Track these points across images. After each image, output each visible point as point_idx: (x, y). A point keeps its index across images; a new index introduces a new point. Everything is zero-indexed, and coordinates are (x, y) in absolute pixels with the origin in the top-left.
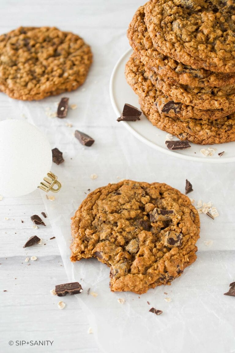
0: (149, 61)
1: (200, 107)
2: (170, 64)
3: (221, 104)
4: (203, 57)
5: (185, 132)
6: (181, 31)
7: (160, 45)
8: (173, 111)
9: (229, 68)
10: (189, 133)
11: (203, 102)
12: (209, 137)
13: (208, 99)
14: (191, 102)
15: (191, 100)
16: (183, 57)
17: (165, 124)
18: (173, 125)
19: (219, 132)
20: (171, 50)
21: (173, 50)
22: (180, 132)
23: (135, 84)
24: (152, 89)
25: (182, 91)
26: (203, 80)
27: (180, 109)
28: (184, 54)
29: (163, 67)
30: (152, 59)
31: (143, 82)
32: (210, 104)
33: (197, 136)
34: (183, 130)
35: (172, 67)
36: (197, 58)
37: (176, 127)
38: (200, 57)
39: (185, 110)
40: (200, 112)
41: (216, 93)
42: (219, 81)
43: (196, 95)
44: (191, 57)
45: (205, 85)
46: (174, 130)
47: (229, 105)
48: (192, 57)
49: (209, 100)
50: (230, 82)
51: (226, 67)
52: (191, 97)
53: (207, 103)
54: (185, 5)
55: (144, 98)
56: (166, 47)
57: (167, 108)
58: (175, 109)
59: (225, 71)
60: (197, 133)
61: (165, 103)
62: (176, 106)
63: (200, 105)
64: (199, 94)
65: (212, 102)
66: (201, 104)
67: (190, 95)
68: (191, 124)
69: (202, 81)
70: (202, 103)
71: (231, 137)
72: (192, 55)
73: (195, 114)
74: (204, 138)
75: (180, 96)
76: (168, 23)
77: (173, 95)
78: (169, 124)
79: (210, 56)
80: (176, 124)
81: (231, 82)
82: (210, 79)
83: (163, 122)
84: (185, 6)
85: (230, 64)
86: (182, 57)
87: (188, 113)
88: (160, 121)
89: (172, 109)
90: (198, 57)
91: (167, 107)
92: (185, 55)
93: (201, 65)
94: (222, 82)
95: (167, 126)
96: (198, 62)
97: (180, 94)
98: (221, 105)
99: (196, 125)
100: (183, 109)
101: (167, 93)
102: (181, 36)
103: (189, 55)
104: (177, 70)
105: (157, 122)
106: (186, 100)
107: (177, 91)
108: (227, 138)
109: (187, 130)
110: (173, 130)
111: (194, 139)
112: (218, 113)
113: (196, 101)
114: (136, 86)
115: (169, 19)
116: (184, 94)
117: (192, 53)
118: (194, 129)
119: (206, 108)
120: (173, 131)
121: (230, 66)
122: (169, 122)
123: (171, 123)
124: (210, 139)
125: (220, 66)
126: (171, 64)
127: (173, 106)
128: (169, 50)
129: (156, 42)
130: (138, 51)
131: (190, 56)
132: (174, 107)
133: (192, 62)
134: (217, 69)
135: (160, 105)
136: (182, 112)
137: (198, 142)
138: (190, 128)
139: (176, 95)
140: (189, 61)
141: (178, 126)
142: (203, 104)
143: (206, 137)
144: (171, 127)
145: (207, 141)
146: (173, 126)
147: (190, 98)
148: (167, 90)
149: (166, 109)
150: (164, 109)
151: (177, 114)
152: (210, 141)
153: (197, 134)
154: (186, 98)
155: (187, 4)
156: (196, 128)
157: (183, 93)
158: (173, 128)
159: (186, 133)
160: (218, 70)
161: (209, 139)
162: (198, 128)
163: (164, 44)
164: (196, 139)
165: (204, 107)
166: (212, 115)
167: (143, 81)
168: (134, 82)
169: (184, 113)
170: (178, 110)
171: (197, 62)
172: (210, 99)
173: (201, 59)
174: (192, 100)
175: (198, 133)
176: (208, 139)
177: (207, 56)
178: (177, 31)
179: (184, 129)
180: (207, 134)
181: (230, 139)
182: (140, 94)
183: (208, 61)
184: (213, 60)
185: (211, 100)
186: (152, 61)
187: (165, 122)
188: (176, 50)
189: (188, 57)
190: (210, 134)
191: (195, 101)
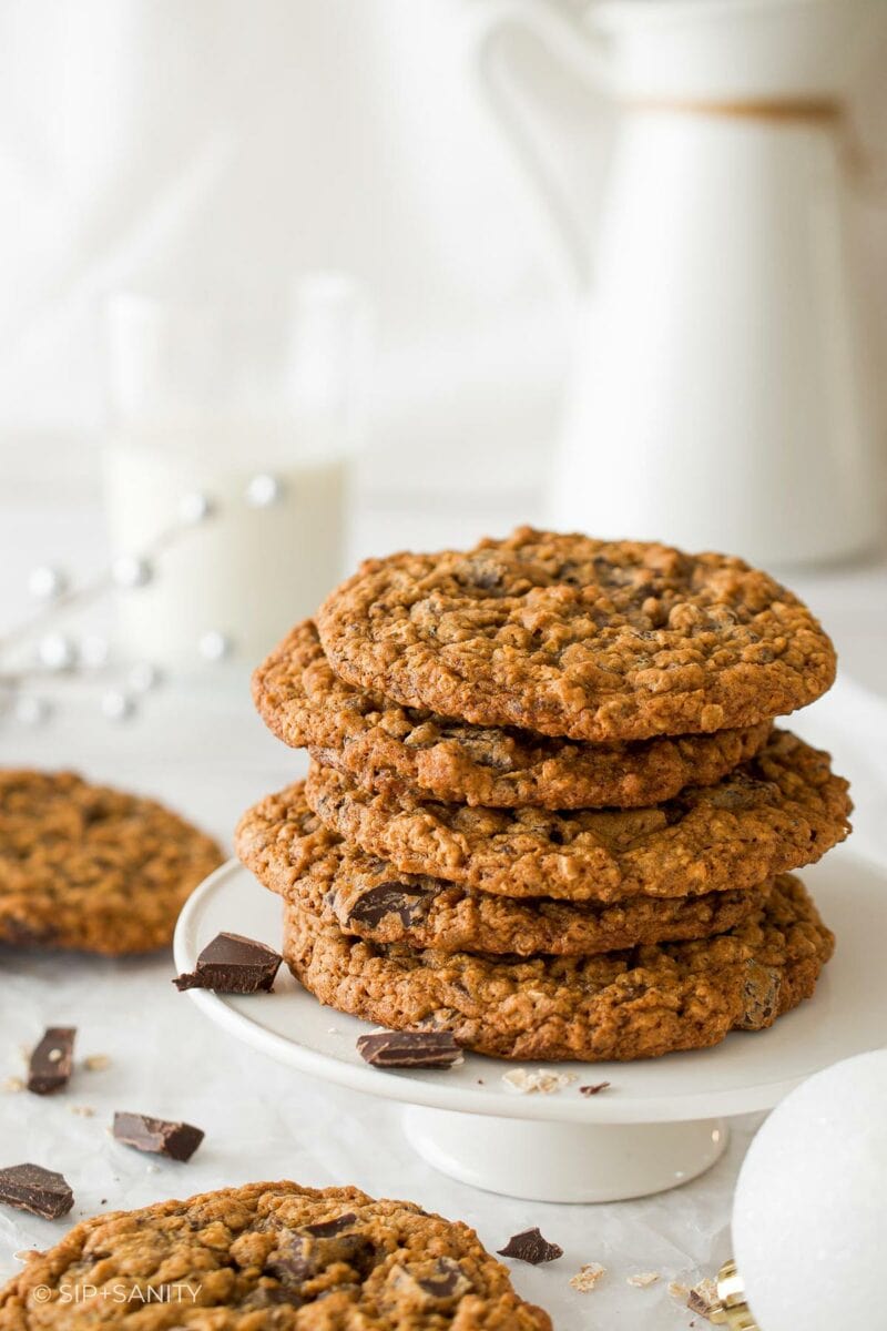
0: (308, 721)
1: (499, 882)
2: (384, 724)
3: (588, 869)
4: (510, 677)
5: (442, 1006)
6: (438, 619)
7: (350, 656)
8: (397, 916)
9: (611, 717)
10: (461, 1008)
11: (512, 861)
12: (540, 1017)
13: (535, 850)
14: (463, 862)
15: (462, 855)
16: (432, 680)
17: (364, 983)
18: (397, 979)
19: (585, 1005)
20: (387, 665)
21: (395, 666)
22: (425, 1005)
23: (261, 850)
24: (326, 856)
25: (428, 818)
26: (512, 774)
27: (426, 911)
28: (434, 672)
29: (360, 734)
30: (319, 715)
31: (296, 836)
32: (540, 867)
33: (490, 1018)
34: (434, 998)
35: (390, 732)
36: (483, 684)
37: (408, 987)
38: (498, 679)
39: (444, 913)
40: (506, 915)
41: (570, 837)
42: (577, 780)
43: (487, 840)
44: (461, 679)
45: (520, 792)
46: (398, 1000)
47: (623, 879)
48: (466, 679)
49: (536, 853)
50: (622, 788)
51: (599, 714)
52: (464, 844)
53: (528, 864)
54: (473, 574)
55: (289, 886)
56: (372, 656)
57: (374, 907)
58: (404, 912)
59: (596, 730)
60: (493, 1005)
61: (368, 889)
62: (407, 899)
63: (499, 873)
64: (498, 837)
65: (547, 861)
66: (503, 869)
67: (457, 837)
68: (470, 974)
69: (508, 779)
70: (508, 864)
71: (636, 1025)
72: (465, 674)
73: (485, 927)
74: (520, 1025)
75: (421, 840)
76: (394, 607)
77: (395, 839)
78: (382, 977)
79: (536, 677)
80: (408, 976)
81: (627, 789)
82: (540, 773)
83: (358, 976)
84: (472, 580)
85: (612, 704)
86: (428, 682)
87: (454, 921)
88: (346, 974)
89: (395, 910)
90: (490, 680)
91: (374, 904)
92: (439, 673)
93: (499, 709)
94: (589, 785)
95: (371, 990)
96: (488, 697)
97: (421, 833)
98: (584, 876)
99: (489, 976)
100: (438, 908)
101: (374, 841)
102: (435, 630)
103: (454, 673)
104: (409, 740)
105: (335, 979)
106: (444, 855)
107: (407, 823)
108: (619, 1027)
109: (451, 995)
110: (396, 999)
111: (482, 1028)
112: (579, 926)
113: (481, 858)
114: (266, 855)
115: (399, 596)
116: (436, 834)
117: (467, 665)
118: (483, 991)
119: (526, 886)
120: (397, 1007)
121: (614, 710)
122: (380, 972)
123: (389, 974)
124: (545, 1030)
125: (574, 708)
126: (391, 722)
127: (398, 901)
128: (381, 665)
129: (338, 648)
130: (275, 707)
131: (457, 678)
132: (401, 903)
133: (464, 696)
134: (564, 721)
135: (347, 894)
136: (433, 920)
137: (495, 1041)
138: (463, 988)
139: (404, 838)
140: (454, 692)
141: (417, 980)
142: (510, 868)
143: (528, 1020)
144: (387, 988)
145: (535, 1037)
146: (396, 983)
147: (461, 848)
148: (372, 831)
149: (367, 909)
150: (359, 910)
151: (412, 929)
152: (546, 1036)
153: (494, 1011)
154: (444, 847)
155: (480, 572)
156: (488, 987)
157: (433, 829)
158: (394, 993)
159: (448, 1008)
160: (569, 727)
161: (541, 1030)
162: (497, 988)
163: (364, 649)
164: (485, 1028)
165: (515, 881)
166: (555, 933)
167: (293, 837)
168: (260, 843)
169: (439, 924)
170: (416, 913)
171: (483, 695)
172: (539, 849)
173: (500, 687)
174: (469, 856)
175: (497, 1006)
176: (536, 1029)
177: (522, 677)
178: (422, 619)
179: (438, 994)
180: (534, 1006)
181: (632, 1036)
182: (278, 875)
183: (527, 692)
184: (545, 687)
185: (545, 854)
186: (319, 719)
187: (367, 972)
188: (405, 665)
189: (450, 679)
190: (544, 1004)
191: (477, 859)
